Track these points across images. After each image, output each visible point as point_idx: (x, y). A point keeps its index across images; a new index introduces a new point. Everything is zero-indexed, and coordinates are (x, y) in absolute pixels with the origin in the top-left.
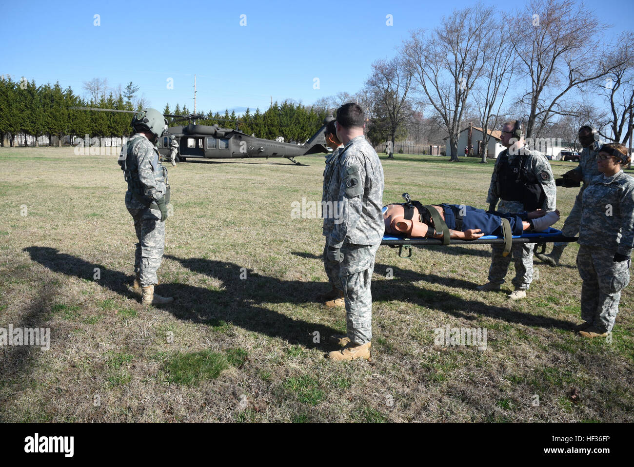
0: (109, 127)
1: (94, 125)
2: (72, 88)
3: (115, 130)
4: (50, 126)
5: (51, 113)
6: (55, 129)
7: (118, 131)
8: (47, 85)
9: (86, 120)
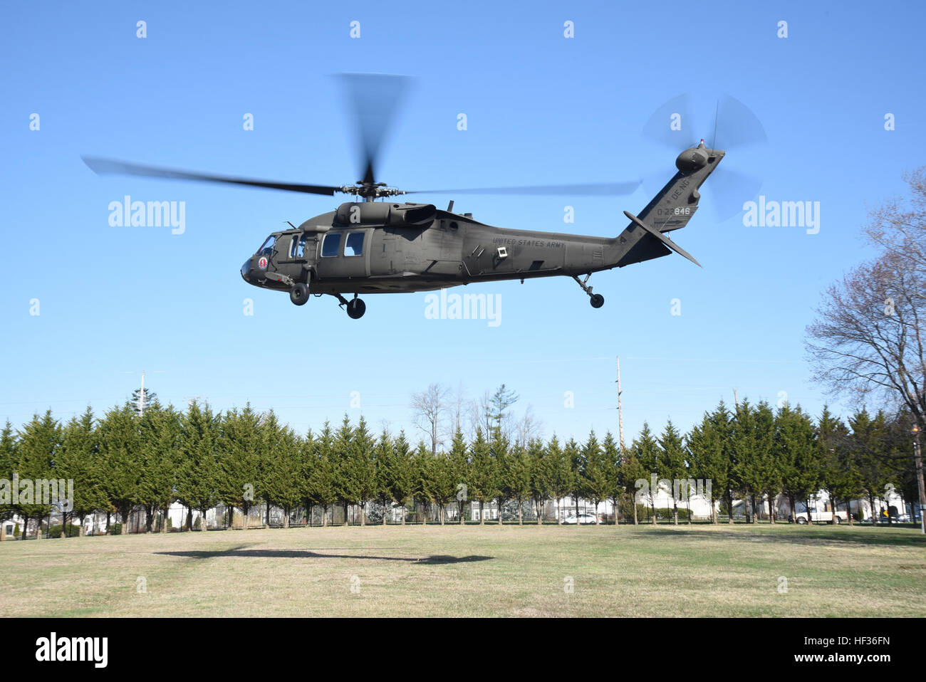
0: (334, 484)
1: (304, 482)
2: (276, 413)
3: (345, 489)
4: (223, 489)
5: (228, 463)
6: (231, 493)
7: (350, 493)
8: (232, 411)
9: (290, 472)
